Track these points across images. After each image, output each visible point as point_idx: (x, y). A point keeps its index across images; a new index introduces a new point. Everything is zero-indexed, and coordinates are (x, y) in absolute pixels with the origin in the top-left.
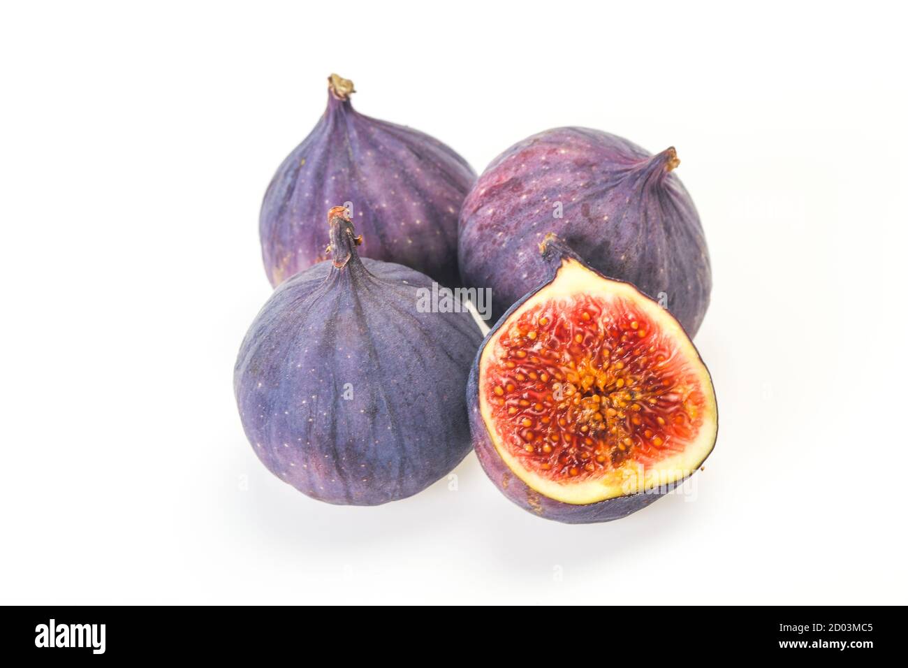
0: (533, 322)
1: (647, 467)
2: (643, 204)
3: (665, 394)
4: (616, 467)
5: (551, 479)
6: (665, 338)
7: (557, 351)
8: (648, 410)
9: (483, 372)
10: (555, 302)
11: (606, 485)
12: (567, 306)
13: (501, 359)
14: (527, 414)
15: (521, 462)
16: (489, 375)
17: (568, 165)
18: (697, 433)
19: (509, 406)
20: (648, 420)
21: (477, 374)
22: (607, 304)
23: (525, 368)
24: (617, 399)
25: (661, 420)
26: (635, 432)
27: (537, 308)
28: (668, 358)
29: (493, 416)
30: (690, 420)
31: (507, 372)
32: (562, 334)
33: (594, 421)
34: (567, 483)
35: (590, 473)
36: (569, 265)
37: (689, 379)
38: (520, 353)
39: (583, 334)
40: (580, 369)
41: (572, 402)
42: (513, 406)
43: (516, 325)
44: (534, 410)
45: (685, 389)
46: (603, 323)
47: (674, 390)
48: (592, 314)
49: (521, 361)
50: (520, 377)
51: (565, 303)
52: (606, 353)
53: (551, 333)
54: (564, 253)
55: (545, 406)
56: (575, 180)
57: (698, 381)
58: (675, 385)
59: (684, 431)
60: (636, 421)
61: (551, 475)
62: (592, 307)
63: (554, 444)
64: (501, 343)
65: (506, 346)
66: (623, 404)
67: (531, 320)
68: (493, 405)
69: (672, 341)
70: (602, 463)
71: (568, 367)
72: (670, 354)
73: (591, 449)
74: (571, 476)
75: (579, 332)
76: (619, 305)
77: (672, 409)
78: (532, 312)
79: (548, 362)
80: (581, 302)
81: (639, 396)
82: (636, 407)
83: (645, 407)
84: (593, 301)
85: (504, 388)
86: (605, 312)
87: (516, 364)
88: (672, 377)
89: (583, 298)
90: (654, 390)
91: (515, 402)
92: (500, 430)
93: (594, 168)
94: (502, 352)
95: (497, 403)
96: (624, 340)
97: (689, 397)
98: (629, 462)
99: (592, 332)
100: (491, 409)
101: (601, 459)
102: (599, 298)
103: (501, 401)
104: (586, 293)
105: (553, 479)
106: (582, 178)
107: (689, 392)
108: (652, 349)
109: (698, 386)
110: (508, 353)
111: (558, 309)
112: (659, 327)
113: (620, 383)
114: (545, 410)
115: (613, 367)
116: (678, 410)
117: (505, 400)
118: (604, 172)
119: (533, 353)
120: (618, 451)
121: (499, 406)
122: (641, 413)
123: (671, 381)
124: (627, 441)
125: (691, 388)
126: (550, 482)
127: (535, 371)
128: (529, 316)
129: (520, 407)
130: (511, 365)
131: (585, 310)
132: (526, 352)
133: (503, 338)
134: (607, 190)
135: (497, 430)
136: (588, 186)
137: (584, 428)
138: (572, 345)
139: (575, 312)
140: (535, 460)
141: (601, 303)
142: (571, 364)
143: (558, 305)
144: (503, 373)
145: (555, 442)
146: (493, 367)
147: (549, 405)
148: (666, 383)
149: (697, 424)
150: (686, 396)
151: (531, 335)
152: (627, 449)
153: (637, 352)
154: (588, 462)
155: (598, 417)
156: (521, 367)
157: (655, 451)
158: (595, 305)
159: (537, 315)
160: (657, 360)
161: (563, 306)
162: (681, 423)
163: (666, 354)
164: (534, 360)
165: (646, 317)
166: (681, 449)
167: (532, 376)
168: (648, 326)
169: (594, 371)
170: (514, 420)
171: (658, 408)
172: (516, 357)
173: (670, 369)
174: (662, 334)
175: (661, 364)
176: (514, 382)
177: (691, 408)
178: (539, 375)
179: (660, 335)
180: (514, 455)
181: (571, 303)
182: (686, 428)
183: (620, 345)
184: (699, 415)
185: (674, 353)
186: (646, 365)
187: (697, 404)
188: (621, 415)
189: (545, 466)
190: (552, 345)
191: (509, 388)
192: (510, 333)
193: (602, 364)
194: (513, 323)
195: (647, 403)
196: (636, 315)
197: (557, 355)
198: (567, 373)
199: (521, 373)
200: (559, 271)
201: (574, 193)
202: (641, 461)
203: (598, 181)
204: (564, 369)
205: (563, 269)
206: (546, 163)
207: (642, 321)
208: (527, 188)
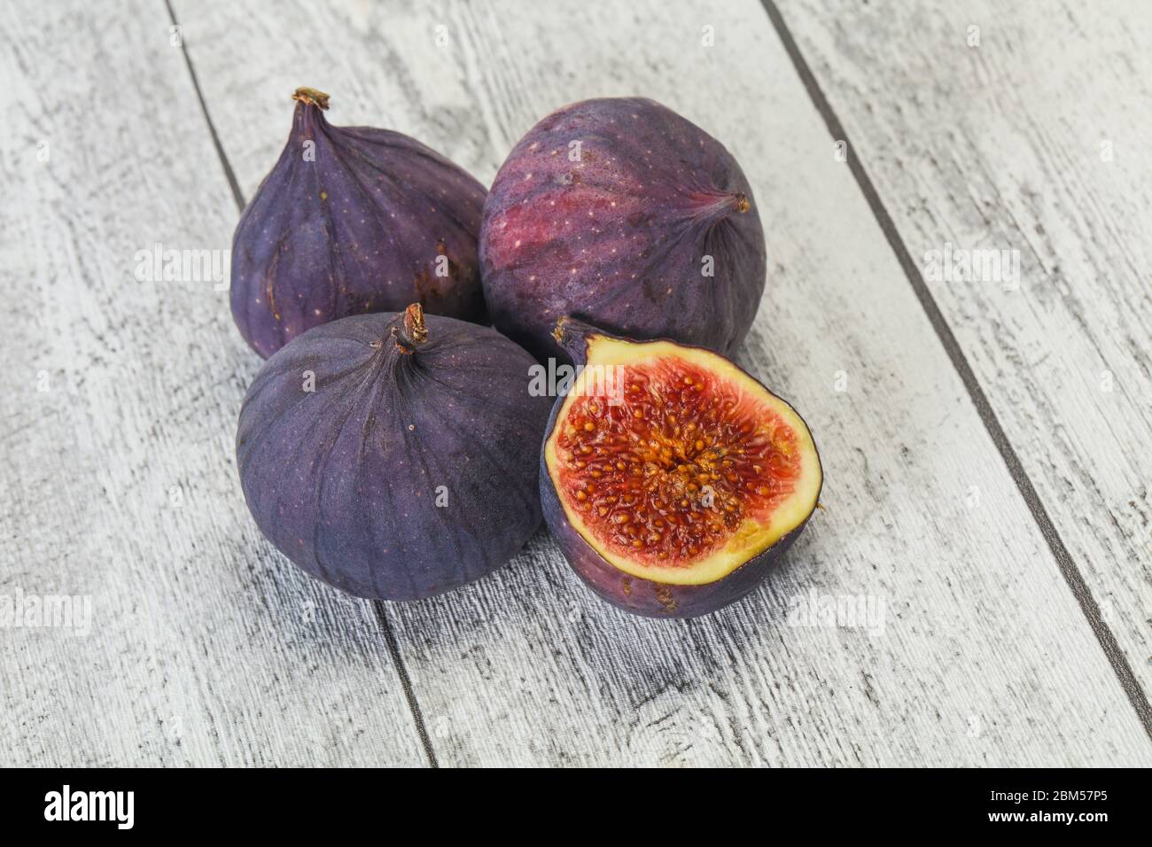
1: (764, 521)
3: (751, 440)
4: (733, 531)
6: (725, 383)
8: (740, 462)
9: (557, 482)
11: (733, 551)
13: (570, 462)
14: (620, 509)
15: (635, 561)
16: (563, 483)
17: (621, 225)
18: (799, 468)
19: (600, 508)
20: (745, 473)
22: (651, 368)
23: (597, 462)
24: (704, 462)
25: (757, 468)
26: (737, 489)
28: (737, 402)
29: (585, 523)
30: (786, 458)
31: (581, 473)
32: (618, 415)
33: (691, 492)
34: (693, 564)
35: (710, 546)
36: (595, 341)
37: (766, 416)
38: (585, 449)
39: (640, 408)
40: (652, 444)
41: (660, 481)
43: (568, 422)
44: (624, 502)
45: (767, 429)
46: (656, 390)
47: (757, 433)
48: (640, 384)
49: (589, 458)
50: (596, 474)
52: (672, 419)
53: (606, 419)
54: (585, 332)
55: (633, 495)
56: (633, 250)
57: (777, 416)
58: (756, 429)
59: (785, 471)
60: (733, 478)
61: (672, 562)
62: (637, 377)
63: (660, 530)
64: (563, 447)
65: (570, 447)
66: (712, 465)
67: (581, 412)
68: (581, 512)
69: (733, 385)
70: (719, 532)
71: (641, 446)
72: (737, 398)
73: (701, 522)
74: (693, 555)
75: (635, 408)
76: (663, 365)
77: (761, 453)
78: (578, 404)
79: (618, 448)
81: (724, 451)
82: (726, 463)
83: (736, 460)
84: (635, 371)
85: (585, 491)
86: (653, 377)
87: (585, 461)
88: (749, 421)
90: (737, 441)
91: (603, 501)
92: (600, 537)
93: (650, 222)
94: (568, 456)
95: (584, 509)
96: (684, 399)
97: (776, 435)
98: (745, 521)
99: (648, 402)
100: (580, 518)
101: (715, 528)
102: (640, 365)
103: (588, 505)
105: (676, 564)
106: (640, 244)
107: (774, 429)
108: (716, 400)
109: (780, 421)
110: (574, 454)
112: (715, 376)
113: (699, 445)
114: (637, 499)
115: (685, 432)
116: (770, 452)
117: (593, 504)
118: (663, 226)
119: (598, 445)
122: (734, 467)
123: (750, 425)
124: (733, 501)
125: (773, 426)
126: (675, 569)
127: (609, 462)
128: (578, 409)
129: (609, 505)
130: (580, 464)
132: (591, 446)
133: (561, 438)
135: (597, 539)
137: (684, 503)
138: (634, 423)
140: (648, 552)
141: (647, 371)
142: (642, 443)
144: (577, 475)
145: (660, 527)
146: (565, 473)
147: (637, 491)
148: (746, 429)
149: (796, 459)
150: (772, 434)
151: (588, 426)
153: (703, 407)
155: (693, 486)
156: (592, 463)
157: (765, 501)
158: (639, 374)
159: (585, 405)
160: (727, 408)
162: (778, 464)
163: (733, 402)
164: (602, 451)
165: (698, 369)
166: (790, 490)
168: (703, 378)
169: (668, 442)
171: (749, 457)
172: (583, 455)
173: (745, 415)
174: (720, 381)
175: (733, 411)
176: (592, 481)
177: (783, 446)
182: (785, 467)
183: (682, 405)
184: (794, 449)
185: (740, 396)
186: (718, 418)
187: (787, 439)
188: (715, 477)
189: (663, 555)
190: (613, 430)
191: (589, 487)
192: (566, 432)
193: (673, 431)
194: (564, 422)
195: (735, 456)
196: (685, 369)
197: (623, 438)
198: (641, 453)
199: (594, 469)
200: (588, 352)
201: (632, 267)
202: (756, 516)
203: (657, 242)
204: (637, 450)
205: (591, 348)
206: (595, 222)
207: (695, 374)
208: (577, 259)
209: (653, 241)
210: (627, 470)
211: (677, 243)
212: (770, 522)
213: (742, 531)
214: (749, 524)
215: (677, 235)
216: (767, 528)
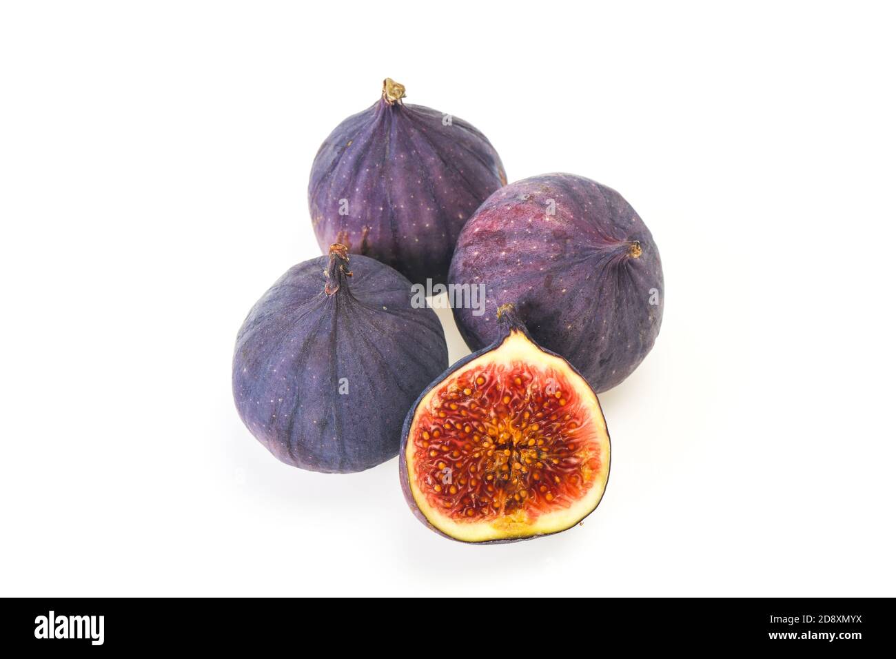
0: (472, 381)
1: (533, 517)
2: (601, 281)
3: (568, 457)
4: (506, 514)
5: (449, 517)
6: (582, 409)
7: (485, 408)
8: (549, 469)
9: (417, 418)
10: (495, 365)
11: (494, 527)
12: (505, 371)
13: (435, 409)
14: (446, 459)
15: (427, 499)
16: (421, 421)
17: (547, 234)
18: (586, 493)
19: (431, 449)
20: (547, 477)
21: (412, 418)
22: (540, 373)
23: (454, 419)
24: (526, 456)
25: (557, 479)
26: (532, 486)
27: (479, 368)
28: (579, 426)
29: (415, 456)
30: (582, 481)
31: (438, 421)
32: (494, 393)
33: (501, 471)
34: (461, 522)
35: (483, 516)
36: (516, 335)
37: (592, 446)
38: (453, 407)
39: (511, 397)
40: (500, 426)
41: (486, 453)
42: (435, 450)
43: (456, 382)
44: (451, 456)
45: (586, 455)
46: (531, 389)
47: (577, 455)
48: (524, 380)
49: (451, 413)
50: (447, 426)
51: (504, 367)
52: (527, 415)
53: (483, 393)
54: (514, 324)
55: (461, 454)
56: (548, 252)
57: (599, 449)
58: (578, 450)
59: (575, 490)
60: (536, 477)
61: (450, 513)
62: (526, 374)
63: (460, 488)
64: (439, 395)
65: (443, 398)
66: (528, 461)
67: (470, 379)
68: (418, 446)
69: (587, 412)
70: (497, 509)
71: (491, 423)
72: (582, 423)
73: (490, 496)
74: (467, 516)
75: (508, 394)
76: (551, 373)
77: (570, 470)
78: (472, 372)
79: (475, 416)
80: (518, 369)
81: (544, 456)
82: (539, 464)
83: (548, 466)
84: (528, 369)
85: (430, 434)
86: (536, 379)
87: (446, 414)
88: (578, 443)
89: (520, 365)
90: (559, 452)
91: (437, 447)
92: (418, 469)
93: (568, 241)
94: (437, 403)
95: (422, 446)
96: (546, 405)
97: (588, 462)
98: (519, 512)
99: (519, 395)
100: (415, 450)
101: (496, 505)
102: (534, 367)
103: (426, 445)
104: (524, 362)
105: (451, 516)
106: (555, 250)
107: (589, 458)
108: (568, 417)
109: (598, 454)
110: (443, 405)
111: (496, 372)
112: (579, 399)
113: (531, 442)
114: (461, 457)
115: (529, 428)
116: (575, 472)
117: (430, 444)
118: (576, 247)
119: (464, 408)
120: (513, 500)
121: (423, 448)
122: (543, 470)
123: (576, 447)
124: (523, 493)
125: (591, 454)
126: (448, 519)
127: (461, 422)
128: (469, 375)
129: (440, 452)
130: (442, 415)
131: (520, 376)
132: (459, 406)
133: (441, 391)
134: (573, 264)
135: (415, 469)
136: (557, 259)
137: (490, 477)
138: (500, 405)
139: (511, 377)
140: (439, 498)
141: (535, 372)
142: (494, 421)
143: (496, 369)
144: (433, 421)
145: (461, 485)
146: (427, 414)
147: (465, 453)
148: (571, 447)
149: (587, 486)
150: (585, 460)
151: (467, 391)
152: (521, 500)
153: (554, 418)
154: (485, 506)
155: (505, 468)
156: (451, 418)
157: (545, 504)
158: (530, 372)
159: (477, 374)
160: (569, 427)
161: (501, 369)
162: (574, 484)
163: (578, 423)
164: (463, 413)
165: (571, 389)
166: (568, 505)
167: (458, 426)
168: (570, 397)
169: (512, 430)
170: (432, 463)
171: (558, 468)
172: (449, 409)
173: (578, 436)
174: (580, 405)
175: (571, 431)
176: (441, 430)
177: (586, 471)
178: (463, 428)
179: (578, 406)
180: (423, 492)
181: (508, 368)
182: (577, 488)
183: (541, 410)
184: (592, 478)
185: (585, 424)
186: (558, 430)
187: (592, 469)
188: (524, 470)
189: (448, 505)
190: (482, 402)
191: (436, 434)
192: (449, 388)
193: (521, 424)
194: (453, 380)
195: (549, 462)
196: (562, 386)
197: (484, 411)
198: (488, 428)
199: (449, 422)
200: (506, 340)
201: (543, 263)
202: (531, 512)
203: (567, 255)
204: (486, 424)
205: (510, 338)
206: (530, 226)
207: (566, 392)
208: (508, 246)
209: (565, 253)
210: (470, 436)
211: (582, 262)
212: (536, 520)
213: (512, 517)
214: (521, 515)
215: (584, 256)
216: (531, 524)
